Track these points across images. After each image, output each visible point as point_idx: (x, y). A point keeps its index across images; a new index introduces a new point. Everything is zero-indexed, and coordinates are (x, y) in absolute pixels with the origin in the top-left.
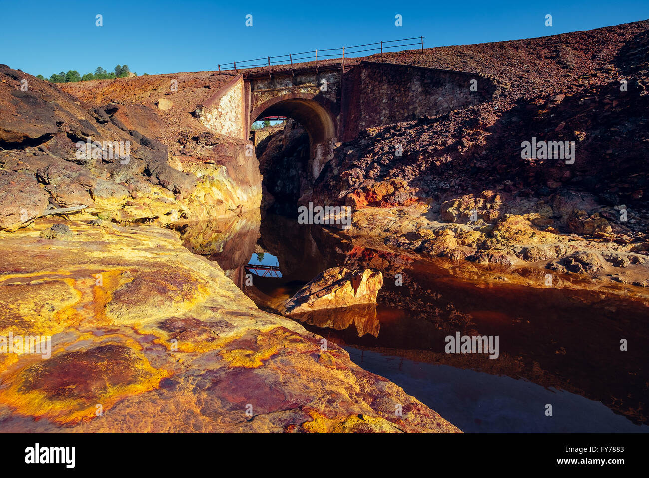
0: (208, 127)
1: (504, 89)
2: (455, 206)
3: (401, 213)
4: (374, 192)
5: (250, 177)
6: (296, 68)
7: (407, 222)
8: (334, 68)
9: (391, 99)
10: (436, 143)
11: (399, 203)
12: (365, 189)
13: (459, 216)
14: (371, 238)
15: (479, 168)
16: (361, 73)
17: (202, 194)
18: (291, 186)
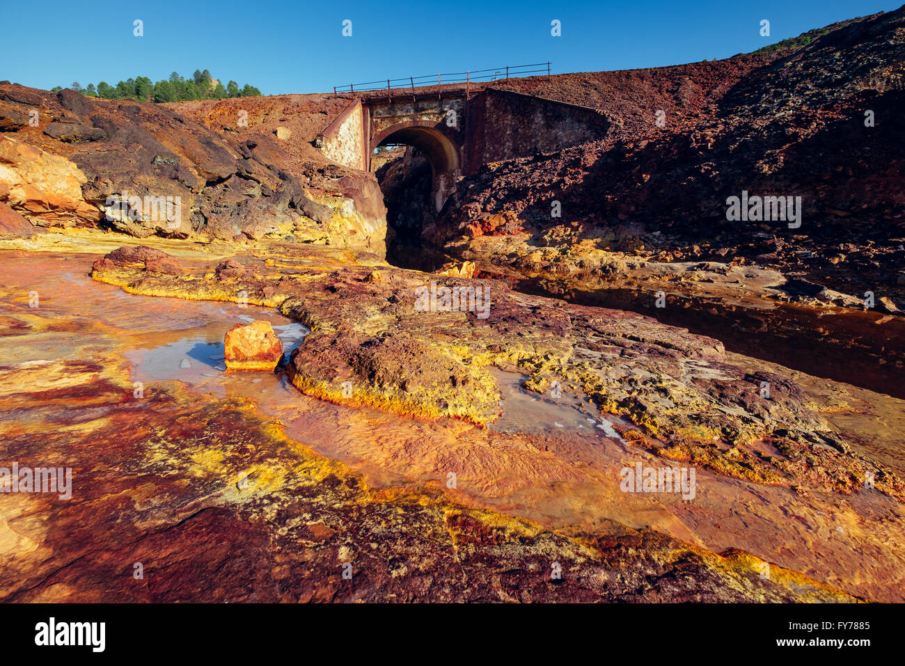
0: (329, 157)
1: (617, 126)
2: (550, 234)
3: (509, 241)
4: (489, 224)
5: (375, 210)
6: (417, 92)
7: (512, 247)
8: (458, 94)
9: (515, 131)
10: (544, 181)
11: (509, 233)
12: (481, 221)
13: (551, 242)
14: (483, 260)
15: (575, 203)
16: (486, 100)
17: (337, 225)
18: (413, 220)
